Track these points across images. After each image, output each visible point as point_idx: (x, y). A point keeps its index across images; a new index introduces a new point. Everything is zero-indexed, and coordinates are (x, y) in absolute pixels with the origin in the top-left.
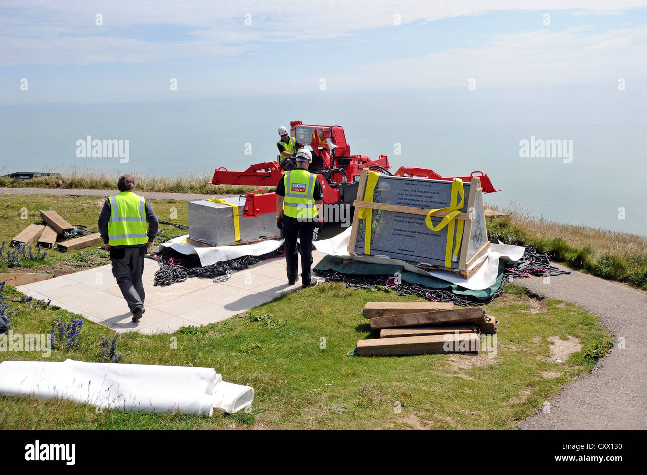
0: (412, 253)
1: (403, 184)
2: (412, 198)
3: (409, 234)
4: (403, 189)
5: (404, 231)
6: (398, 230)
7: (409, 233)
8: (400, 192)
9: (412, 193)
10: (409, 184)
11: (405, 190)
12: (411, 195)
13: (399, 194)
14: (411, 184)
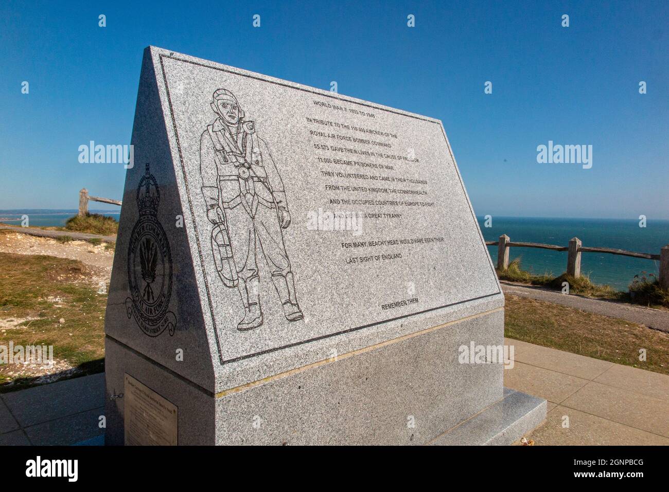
0: (414, 305)
1: (310, 102)
2: (351, 145)
3: (385, 249)
4: (317, 118)
5: (371, 244)
6: (355, 245)
7: (384, 247)
8: (314, 127)
9: (344, 132)
10: (323, 104)
11: (322, 122)
12: (344, 138)
13: (312, 132)
14: (329, 106)
